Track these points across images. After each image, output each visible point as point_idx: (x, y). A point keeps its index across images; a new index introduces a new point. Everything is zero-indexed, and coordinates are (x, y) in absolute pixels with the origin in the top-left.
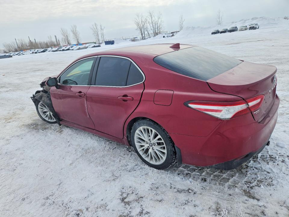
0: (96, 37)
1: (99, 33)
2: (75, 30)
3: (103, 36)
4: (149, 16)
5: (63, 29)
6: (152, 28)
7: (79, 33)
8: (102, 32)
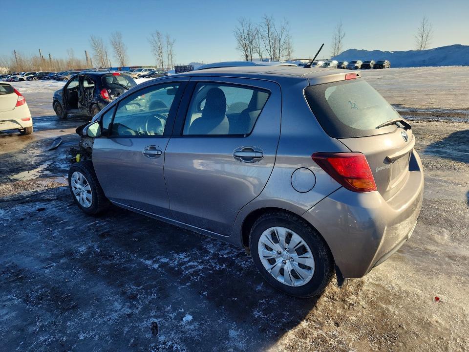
4: (263, 25)
6: (268, 48)
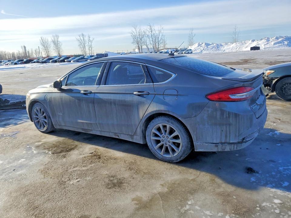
0: (82, 49)
1: (86, 45)
2: (56, 40)
3: (90, 48)
5: (43, 38)
6: (152, 42)
7: (60, 44)
8: (90, 44)
